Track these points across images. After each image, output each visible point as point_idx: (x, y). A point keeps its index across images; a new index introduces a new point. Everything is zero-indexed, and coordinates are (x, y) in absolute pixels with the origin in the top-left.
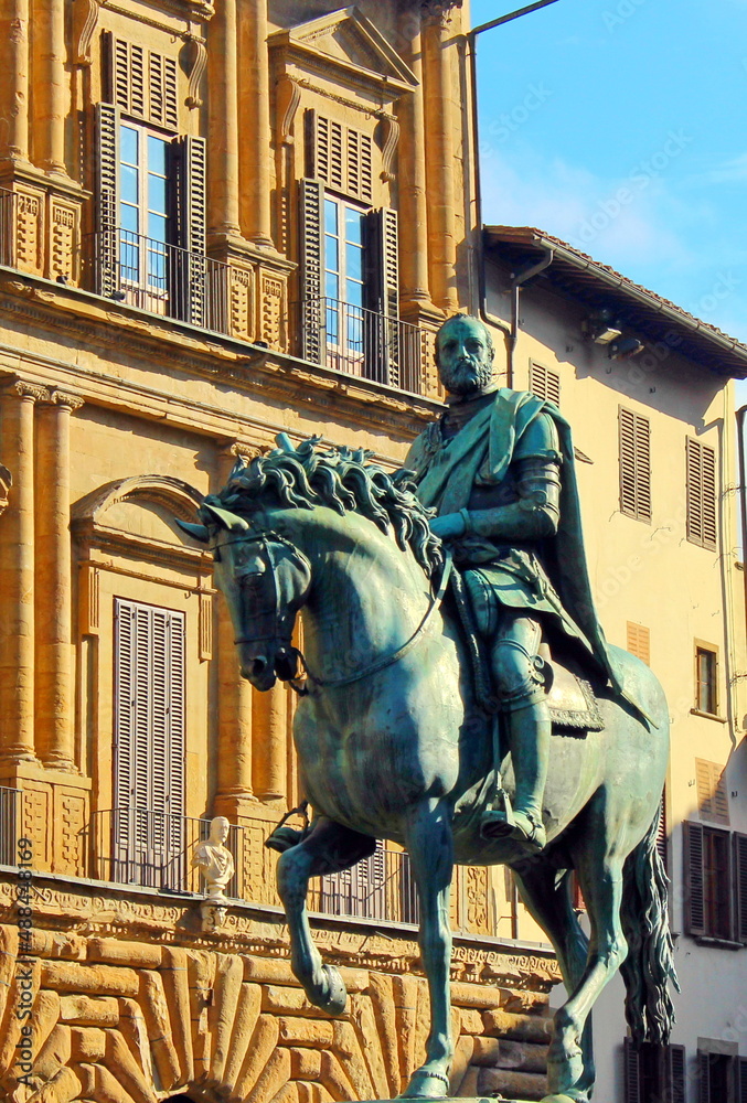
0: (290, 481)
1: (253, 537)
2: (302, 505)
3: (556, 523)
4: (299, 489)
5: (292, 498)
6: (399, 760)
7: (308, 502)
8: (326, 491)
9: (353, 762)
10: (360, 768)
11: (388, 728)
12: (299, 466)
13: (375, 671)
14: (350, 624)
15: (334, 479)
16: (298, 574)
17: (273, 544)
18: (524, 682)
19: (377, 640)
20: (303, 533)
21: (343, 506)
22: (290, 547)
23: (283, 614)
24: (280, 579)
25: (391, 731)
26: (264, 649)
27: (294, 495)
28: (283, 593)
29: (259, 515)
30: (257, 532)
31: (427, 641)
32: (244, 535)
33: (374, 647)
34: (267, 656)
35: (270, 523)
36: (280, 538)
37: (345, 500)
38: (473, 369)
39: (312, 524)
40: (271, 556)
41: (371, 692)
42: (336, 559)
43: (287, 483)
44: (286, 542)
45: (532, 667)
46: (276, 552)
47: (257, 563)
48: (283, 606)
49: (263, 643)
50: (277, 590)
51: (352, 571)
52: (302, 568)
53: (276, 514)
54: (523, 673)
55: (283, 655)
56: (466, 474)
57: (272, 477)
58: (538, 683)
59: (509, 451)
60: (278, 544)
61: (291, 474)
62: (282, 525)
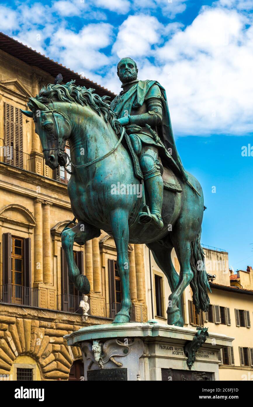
2: (67, 101)
3: (162, 119)
4: (66, 96)
5: (63, 99)
6: (106, 193)
7: (70, 101)
8: (76, 98)
9: (89, 196)
10: (92, 198)
11: (102, 181)
12: (66, 89)
13: (96, 162)
14: (87, 145)
15: (79, 94)
16: (66, 126)
17: (56, 114)
18: (152, 168)
19: (97, 151)
20: (68, 111)
21: (83, 104)
22: (63, 116)
23: (61, 140)
24: (59, 127)
25: (103, 182)
26: (54, 153)
27: (64, 98)
28: (60, 132)
29: (51, 104)
30: (50, 110)
31: (116, 153)
32: (45, 110)
33: (96, 153)
34: (55, 155)
35: (55, 107)
36: (59, 112)
37: (84, 102)
38: (130, 73)
39: (71, 108)
40: (56, 118)
41: (95, 169)
42: (80, 122)
43: (61, 93)
44: (61, 113)
45: (155, 164)
46: (57, 117)
47: (50, 120)
48: (61, 137)
49: (53, 151)
50: (58, 131)
51: (87, 126)
52: (68, 124)
53: (57, 104)
54: (152, 165)
55: (61, 155)
56: (130, 105)
57: (56, 91)
58: (158, 169)
59: (144, 96)
60: (58, 114)
61: (63, 91)
62: (59, 108)
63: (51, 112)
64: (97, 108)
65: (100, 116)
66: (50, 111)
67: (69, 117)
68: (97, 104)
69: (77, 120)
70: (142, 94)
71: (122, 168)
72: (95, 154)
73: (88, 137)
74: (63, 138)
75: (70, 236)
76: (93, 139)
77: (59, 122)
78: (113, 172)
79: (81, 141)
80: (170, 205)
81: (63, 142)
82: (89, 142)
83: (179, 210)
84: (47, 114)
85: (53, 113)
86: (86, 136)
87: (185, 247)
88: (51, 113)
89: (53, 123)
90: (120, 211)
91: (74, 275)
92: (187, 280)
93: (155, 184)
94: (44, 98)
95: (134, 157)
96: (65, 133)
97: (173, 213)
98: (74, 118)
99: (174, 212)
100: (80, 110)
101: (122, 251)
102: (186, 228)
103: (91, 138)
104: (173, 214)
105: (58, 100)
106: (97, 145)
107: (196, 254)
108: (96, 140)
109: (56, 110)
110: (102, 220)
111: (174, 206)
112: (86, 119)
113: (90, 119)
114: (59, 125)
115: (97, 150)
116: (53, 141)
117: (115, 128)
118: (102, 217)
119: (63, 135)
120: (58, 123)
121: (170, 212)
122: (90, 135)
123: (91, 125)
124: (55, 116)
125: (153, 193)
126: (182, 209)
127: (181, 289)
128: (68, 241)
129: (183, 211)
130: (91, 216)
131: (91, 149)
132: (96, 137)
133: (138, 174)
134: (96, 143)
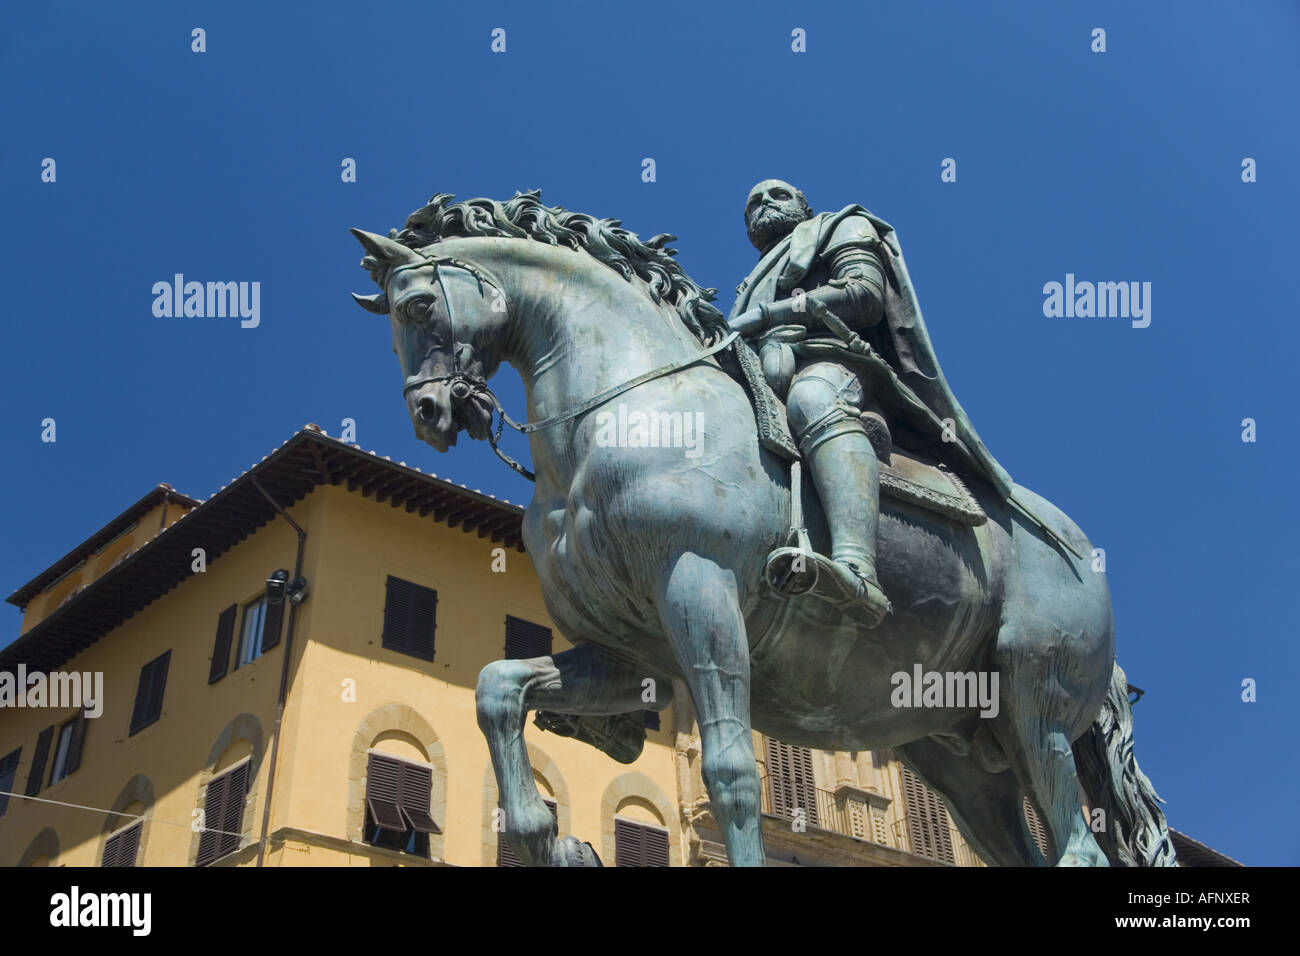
0: (478, 212)
1: (418, 264)
2: (493, 233)
4: (495, 223)
5: (480, 227)
7: (504, 233)
8: (534, 227)
9: (575, 523)
10: (583, 527)
12: (497, 205)
13: (599, 404)
15: (542, 215)
17: (449, 269)
18: (828, 412)
19: (603, 370)
20: (494, 259)
21: (555, 242)
22: (473, 272)
23: (465, 348)
24: (456, 305)
25: (614, 459)
26: (436, 390)
27: (483, 225)
28: (462, 321)
29: (433, 245)
30: (426, 258)
31: (681, 377)
32: (408, 263)
33: (598, 378)
34: (440, 395)
35: (446, 251)
36: (458, 263)
40: (444, 279)
42: (541, 288)
43: (473, 213)
44: (467, 266)
45: (840, 401)
46: (452, 277)
47: (422, 286)
48: (464, 338)
49: (437, 384)
50: (453, 318)
51: (564, 298)
53: (455, 242)
54: (827, 403)
55: (461, 393)
57: (456, 212)
58: (850, 415)
59: (811, 242)
60: (456, 268)
61: (484, 212)
62: (460, 250)
63: (429, 264)
64: (615, 256)
65: (629, 280)
66: (426, 261)
67: (497, 275)
69: (526, 285)
70: (806, 241)
72: (595, 379)
73: (570, 329)
74: (476, 339)
76: (590, 337)
77: (459, 290)
80: (939, 562)
81: (473, 354)
82: (573, 348)
84: (414, 271)
85: (435, 267)
86: (564, 331)
87: (1046, 744)
88: (429, 268)
89: (433, 292)
91: (522, 831)
93: (839, 462)
94: (412, 234)
95: (758, 390)
96: (481, 324)
97: (954, 596)
98: (518, 278)
99: (959, 592)
100: (538, 253)
101: (715, 717)
103: (582, 332)
104: (957, 600)
105: (465, 234)
107: (1123, 798)
108: (599, 339)
109: (448, 257)
110: (638, 614)
111: (955, 569)
112: (564, 278)
113: (578, 277)
114: (459, 301)
115: (602, 368)
116: (439, 354)
117: (696, 323)
118: (631, 599)
120: (454, 295)
121: (940, 589)
122: (576, 326)
123: (583, 296)
124: (445, 273)
125: (831, 491)
129: (1007, 600)
130: (597, 603)
131: (580, 367)
132: (603, 331)
133: (771, 436)
134: (600, 348)
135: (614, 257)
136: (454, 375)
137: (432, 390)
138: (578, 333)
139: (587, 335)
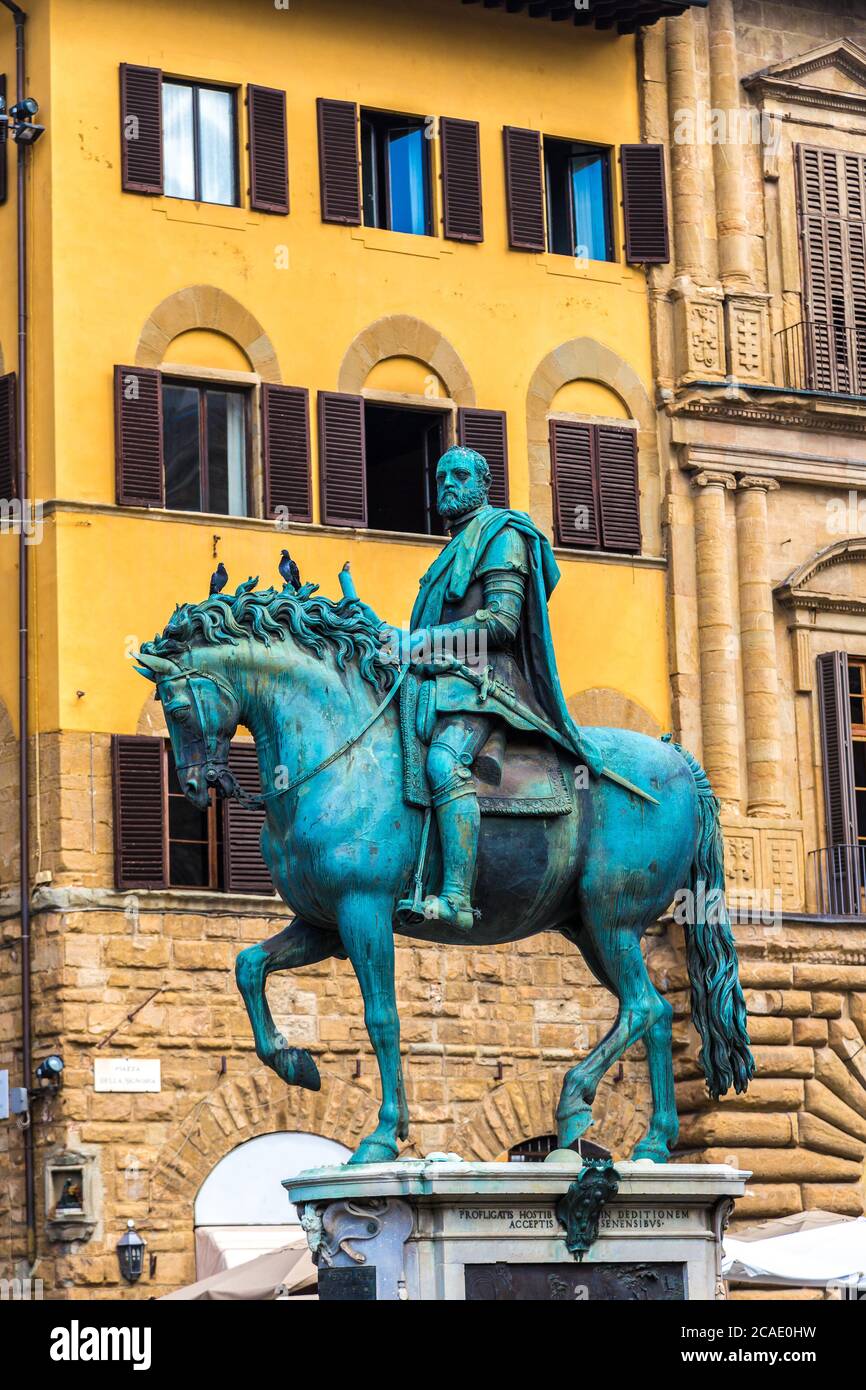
0: (214, 620)
1: (177, 676)
2: (225, 641)
3: (511, 628)
4: (226, 630)
5: (216, 637)
6: (316, 862)
7: (232, 639)
8: (253, 626)
10: (292, 871)
11: (305, 833)
12: (228, 607)
13: (300, 784)
14: (277, 744)
15: (259, 615)
16: (223, 704)
17: (197, 680)
18: (448, 779)
19: (302, 754)
20: (226, 667)
21: (269, 638)
22: (213, 681)
23: (212, 741)
24: (204, 710)
25: (307, 836)
26: (196, 774)
27: (218, 633)
28: (209, 722)
29: (185, 656)
30: (182, 671)
31: (355, 752)
32: (170, 675)
33: (299, 761)
34: (198, 781)
35: (194, 662)
36: (203, 674)
37: (274, 632)
38: (456, 496)
39: (233, 658)
40: (195, 691)
41: (297, 802)
42: (260, 687)
43: (211, 624)
44: (209, 676)
45: (459, 765)
46: (200, 687)
47: (182, 698)
48: (211, 734)
49: (196, 769)
50: (202, 720)
51: (276, 696)
52: (226, 698)
53: (200, 653)
54: (447, 771)
55: (212, 777)
56: (439, 593)
57: (199, 620)
58: (463, 779)
59: (468, 568)
60: (202, 679)
61: (217, 616)
62: (205, 662)
63: (184, 677)
64: (312, 638)
65: (320, 658)
66: (182, 675)
67: (230, 681)
68: (315, 628)
69: (250, 686)
70: (464, 565)
71: (363, 791)
72: (296, 763)
73: (280, 722)
74: (219, 733)
75: (250, 965)
76: (293, 727)
77: (205, 699)
78: (333, 808)
79: (267, 732)
80: (530, 853)
81: (218, 743)
82: (282, 737)
83: (572, 859)
84: (173, 683)
85: (188, 680)
86: (275, 722)
87: (614, 945)
88: (184, 681)
89: (189, 702)
90: (355, 898)
91: (266, 1053)
92: (629, 1027)
94: (170, 643)
95: (407, 752)
96: (221, 723)
97: (543, 872)
98: (243, 681)
99: (549, 867)
100: (256, 660)
102: (604, 897)
103: (288, 724)
104: (547, 872)
105: (206, 642)
106: (302, 740)
108: (299, 728)
109: (196, 670)
111: (545, 853)
112: (275, 678)
113: (285, 676)
114: (206, 705)
115: (301, 752)
116: (196, 746)
117: (372, 678)
119: (216, 729)
120: (202, 702)
121: (529, 873)
122: (283, 719)
123: (288, 691)
124: (194, 685)
125: (445, 843)
126: (583, 852)
127: (603, 1052)
128: (246, 975)
129: (589, 857)
131: (287, 754)
132: (302, 720)
133: (411, 798)
134: (300, 735)
135: (311, 641)
136: (207, 763)
137: (193, 776)
138: (285, 726)
139: (291, 726)
